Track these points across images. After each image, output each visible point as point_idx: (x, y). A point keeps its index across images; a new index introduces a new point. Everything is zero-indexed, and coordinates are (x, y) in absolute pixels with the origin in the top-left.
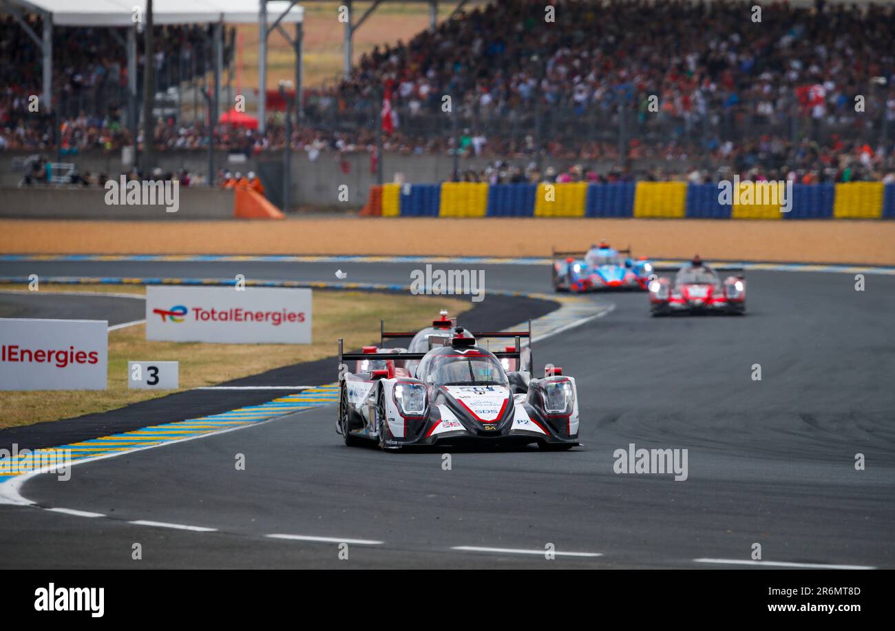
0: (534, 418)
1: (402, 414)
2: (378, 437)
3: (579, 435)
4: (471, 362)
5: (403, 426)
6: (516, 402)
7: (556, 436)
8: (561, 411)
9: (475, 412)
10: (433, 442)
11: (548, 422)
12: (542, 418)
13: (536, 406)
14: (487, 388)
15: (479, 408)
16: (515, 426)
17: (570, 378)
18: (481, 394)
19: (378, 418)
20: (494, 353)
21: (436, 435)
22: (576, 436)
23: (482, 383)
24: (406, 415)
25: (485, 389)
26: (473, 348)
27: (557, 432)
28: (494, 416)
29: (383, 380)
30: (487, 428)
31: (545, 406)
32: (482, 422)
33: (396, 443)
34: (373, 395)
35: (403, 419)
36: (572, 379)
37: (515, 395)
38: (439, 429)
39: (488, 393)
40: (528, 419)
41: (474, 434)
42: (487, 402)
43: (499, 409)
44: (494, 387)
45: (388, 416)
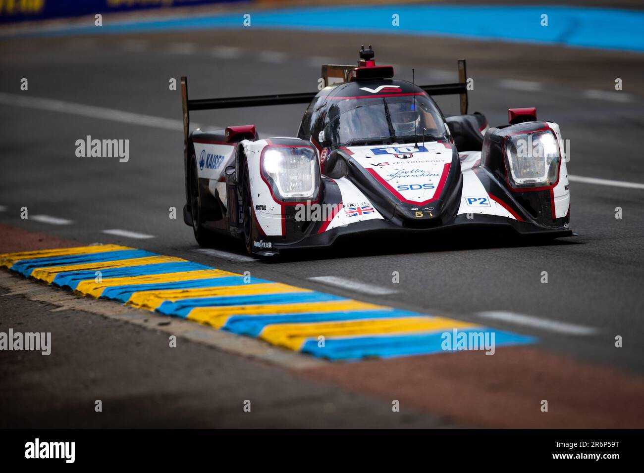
0: (495, 193)
1: (277, 199)
2: (242, 234)
3: (571, 218)
4: (389, 105)
5: (280, 218)
6: (464, 166)
7: (534, 222)
8: (538, 180)
9: (397, 189)
10: (330, 241)
11: (519, 199)
12: (507, 193)
13: (497, 171)
14: (416, 147)
15: (404, 181)
16: (465, 208)
17: (551, 125)
18: (405, 157)
19: (240, 203)
20: (422, 87)
21: (335, 230)
22: (565, 220)
23: (406, 140)
24: (283, 200)
25: (413, 150)
26: (390, 83)
27: (535, 214)
28: (428, 195)
29: (246, 143)
30: (419, 215)
31: (512, 172)
32: (411, 204)
33: (270, 245)
34: (232, 167)
35: (279, 207)
36: (554, 126)
37: (462, 154)
38: (341, 220)
39: (418, 156)
40: (485, 194)
41: (397, 225)
42: (417, 171)
43: (436, 182)
44: (427, 145)
45: (256, 202)
